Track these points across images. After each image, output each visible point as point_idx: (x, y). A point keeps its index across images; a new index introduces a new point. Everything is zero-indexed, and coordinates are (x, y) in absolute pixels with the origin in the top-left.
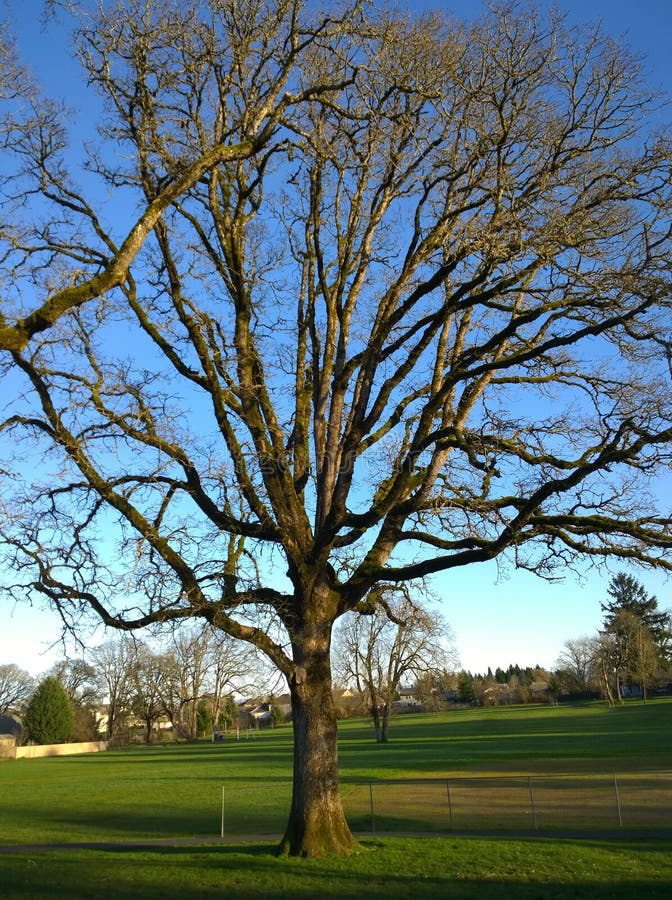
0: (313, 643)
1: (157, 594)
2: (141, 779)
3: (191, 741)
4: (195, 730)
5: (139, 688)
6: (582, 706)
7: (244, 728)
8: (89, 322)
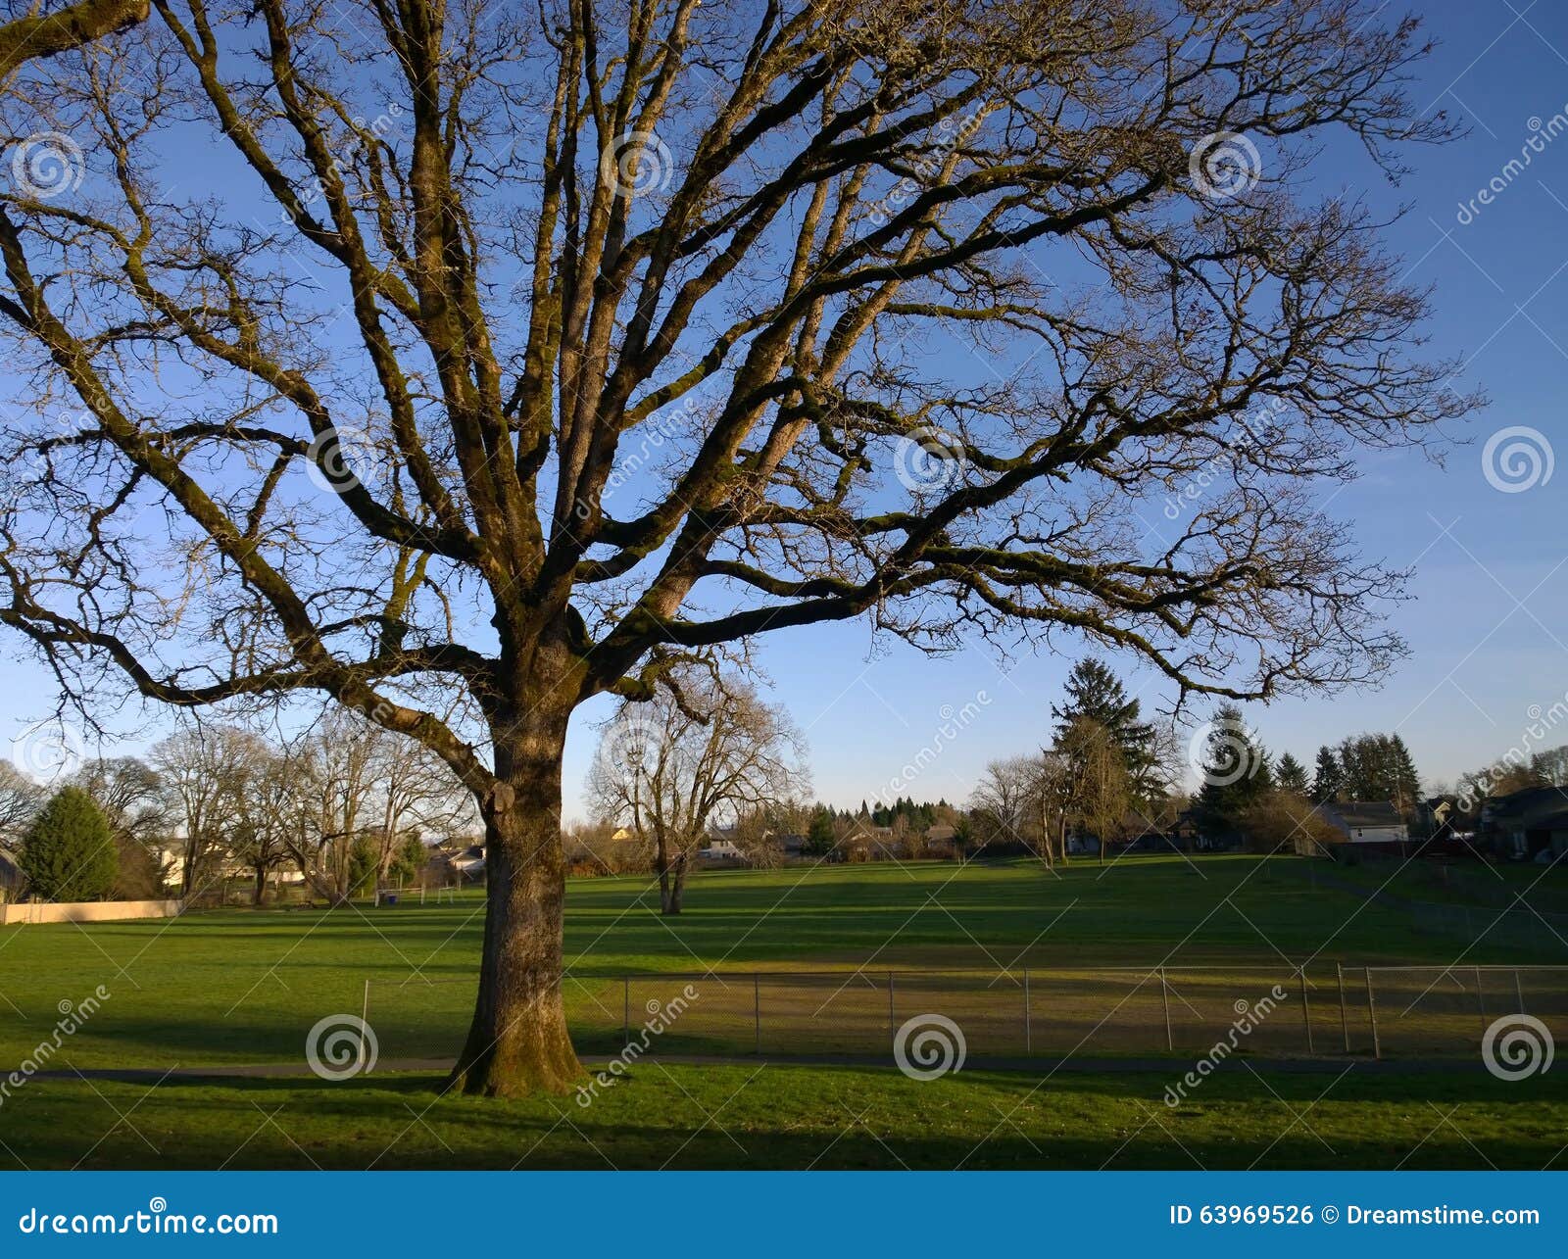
0: (531, 744)
1: (247, 644)
2: (236, 965)
3: (333, 901)
4: (345, 885)
5: (244, 813)
6: (1005, 865)
7: (436, 886)
8: (132, 119)
